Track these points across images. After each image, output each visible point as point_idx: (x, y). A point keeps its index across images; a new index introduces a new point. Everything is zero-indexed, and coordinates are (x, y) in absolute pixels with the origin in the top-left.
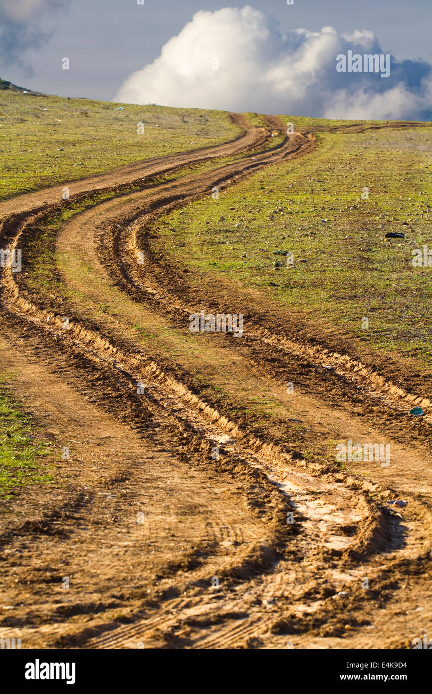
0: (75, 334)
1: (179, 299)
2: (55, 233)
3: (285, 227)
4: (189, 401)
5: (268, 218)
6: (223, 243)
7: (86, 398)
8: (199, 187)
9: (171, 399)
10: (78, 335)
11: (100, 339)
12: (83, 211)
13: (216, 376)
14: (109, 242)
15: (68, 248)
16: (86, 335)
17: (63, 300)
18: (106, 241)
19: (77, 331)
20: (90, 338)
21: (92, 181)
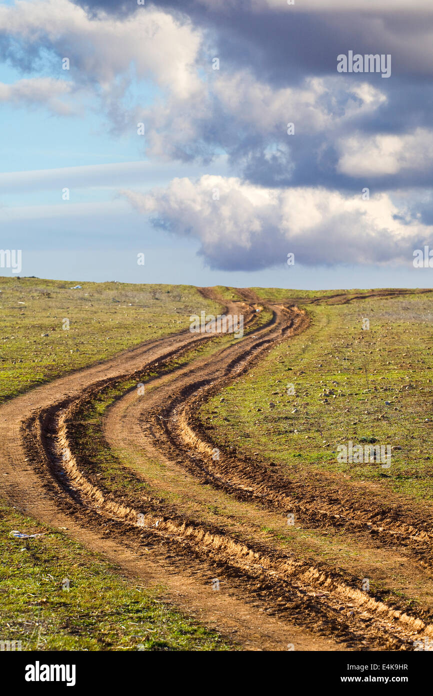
0: (197, 539)
1: (287, 496)
2: (98, 428)
3: (348, 411)
4: (376, 610)
5: (322, 402)
6: (291, 432)
7: (261, 610)
8: (217, 371)
9: (352, 607)
10: (202, 540)
11: (234, 544)
12: (113, 402)
13: (387, 581)
14: (160, 435)
15: (122, 444)
16: (213, 540)
17: (160, 502)
18: (158, 435)
19: (200, 536)
20: (220, 543)
21: (99, 369)
